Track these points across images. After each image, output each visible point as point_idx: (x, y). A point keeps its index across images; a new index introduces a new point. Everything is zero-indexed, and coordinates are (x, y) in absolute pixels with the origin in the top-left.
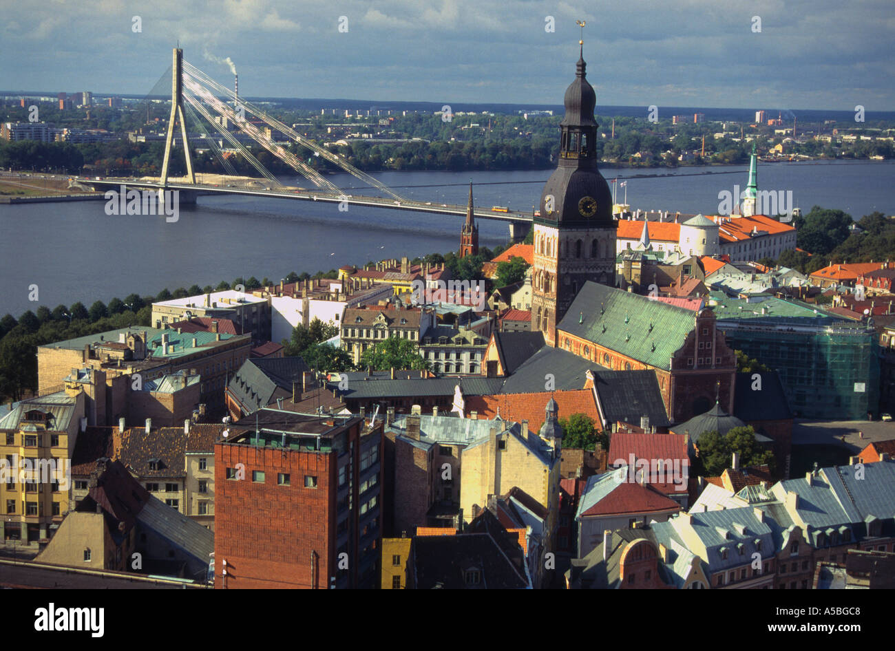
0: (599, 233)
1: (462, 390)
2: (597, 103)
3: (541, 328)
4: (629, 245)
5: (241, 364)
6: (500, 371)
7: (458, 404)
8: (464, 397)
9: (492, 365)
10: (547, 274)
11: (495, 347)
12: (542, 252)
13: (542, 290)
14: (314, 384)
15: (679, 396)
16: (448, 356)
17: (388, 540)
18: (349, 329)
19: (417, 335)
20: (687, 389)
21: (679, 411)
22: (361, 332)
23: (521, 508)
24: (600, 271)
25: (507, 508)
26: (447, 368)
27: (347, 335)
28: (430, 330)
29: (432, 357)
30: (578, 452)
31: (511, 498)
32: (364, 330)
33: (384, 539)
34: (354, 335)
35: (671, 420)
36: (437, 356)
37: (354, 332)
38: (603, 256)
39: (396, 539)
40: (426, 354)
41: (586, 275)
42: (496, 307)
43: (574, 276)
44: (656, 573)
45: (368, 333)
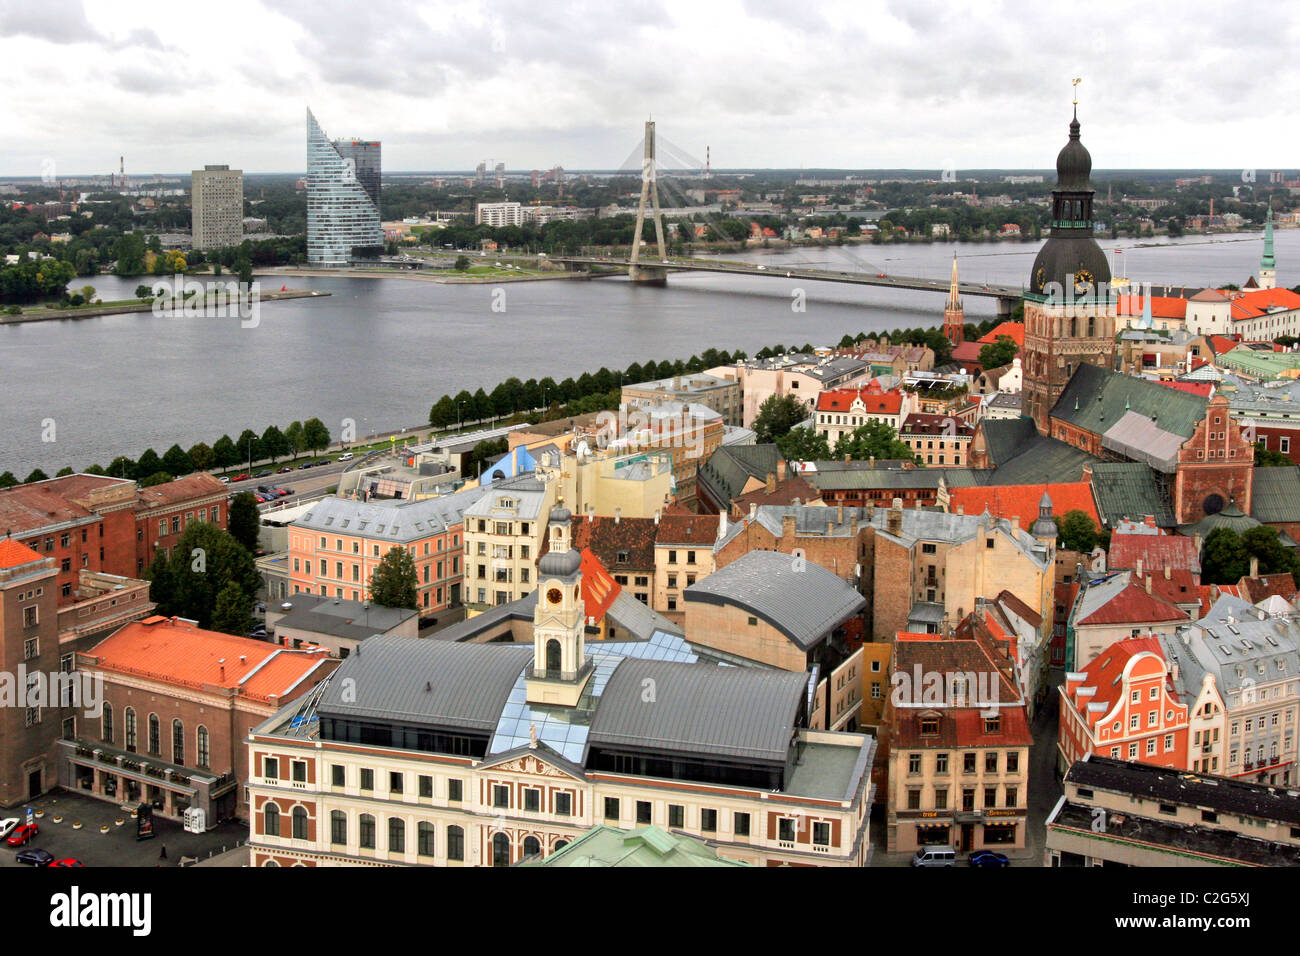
1: (946, 483)
3: (1032, 415)
4: (1129, 323)
6: (989, 462)
7: (943, 498)
8: (950, 491)
9: (977, 456)
10: (1039, 356)
11: (983, 437)
13: (1033, 373)
15: (1189, 493)
16: (930, 445)
17: (869, 644)
18: (826, 415)
19: (897, 422)
20: (1197, 485)
21: (1188, 510)
22: (838, 418)
23: (1012, 615)
24: (1097, 352)
25: (996, 613)
26: (930, 458)
27: (822, 421)
28: (911, 417)
29: (913, 445)
30: (1074, 553)
31: (1000, 602)
32: (842, 415)
33: (864, 644)
34: (830, 421)
35: (1180, 521)
36: (919, 445)
37: (830, 417)
38: (1100, 334)
39: (874, 644)
40: (908, 443)
41: (1082, 356)
42: (982, 392)
43: (1068, 358)
44: (1164, 691)
45: (845, 418)
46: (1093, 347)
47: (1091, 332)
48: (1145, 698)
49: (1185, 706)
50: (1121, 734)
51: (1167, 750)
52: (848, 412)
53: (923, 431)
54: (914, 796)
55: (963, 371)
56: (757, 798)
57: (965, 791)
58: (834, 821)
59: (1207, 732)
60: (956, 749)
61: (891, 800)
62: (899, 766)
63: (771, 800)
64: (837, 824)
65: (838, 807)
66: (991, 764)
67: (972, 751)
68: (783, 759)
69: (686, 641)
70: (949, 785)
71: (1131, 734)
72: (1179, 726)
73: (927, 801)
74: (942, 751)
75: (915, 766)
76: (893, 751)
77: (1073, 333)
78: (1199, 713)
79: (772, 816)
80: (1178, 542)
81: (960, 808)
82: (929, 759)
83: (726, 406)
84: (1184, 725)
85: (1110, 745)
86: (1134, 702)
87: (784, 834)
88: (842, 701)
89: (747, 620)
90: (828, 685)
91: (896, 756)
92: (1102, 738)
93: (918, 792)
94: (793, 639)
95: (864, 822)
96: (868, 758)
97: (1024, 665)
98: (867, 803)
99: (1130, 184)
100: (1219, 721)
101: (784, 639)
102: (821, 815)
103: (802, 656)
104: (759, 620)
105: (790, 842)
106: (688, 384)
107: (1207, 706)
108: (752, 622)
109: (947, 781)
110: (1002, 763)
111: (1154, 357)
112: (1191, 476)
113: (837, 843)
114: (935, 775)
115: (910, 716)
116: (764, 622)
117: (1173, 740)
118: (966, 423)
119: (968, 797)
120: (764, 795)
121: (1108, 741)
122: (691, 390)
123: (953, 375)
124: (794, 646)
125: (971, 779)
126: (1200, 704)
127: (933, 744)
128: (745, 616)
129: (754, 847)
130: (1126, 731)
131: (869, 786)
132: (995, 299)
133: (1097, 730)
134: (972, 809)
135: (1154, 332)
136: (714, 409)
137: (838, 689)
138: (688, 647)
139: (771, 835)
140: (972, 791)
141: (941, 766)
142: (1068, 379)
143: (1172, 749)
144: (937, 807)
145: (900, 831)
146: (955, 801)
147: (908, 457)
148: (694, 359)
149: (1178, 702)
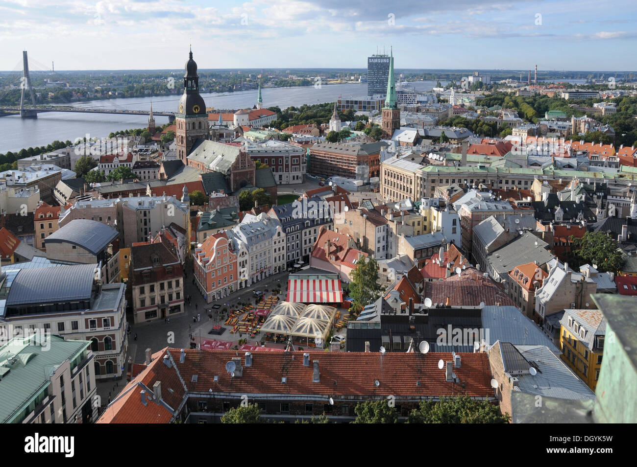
0: (202, 119)
1: (150, 186)
2: (198, 68)
3: (181, 159)
4: (215, 123)
5: (57, 183)
6: (166, 177)
7: (148, 192)
8: (150, 189)
9: (162, 175)
10: (182, 137)
11: (163, 168)
12: (179, 128)
13: (180, 143)
14: (89, 189)
15: (235, 181)
16: (144, 172)
17: (122, 249)
18: (104, 164)
19: (131, 165)
20: (238, 178)
21: (235, 187)
22: (108, 165)
23: (175, 231)
24: (202, 134)
25: (170, 231)
26: (145, 177)
27: (102, 167)
28: (137, 163)
29: (138, 173)
30: (197, 206)
31: (171, 227)
32: (110, 164)
33: (120, 249)
34: (105, 167)
35: (233, 191)
36: (140, 173)
37: (105, 165)
38: (203, 128)
39: (125, 249)
40: (136, 173)
41: (197, 136)
42: (164, 151)
43: (192, 137)
44: (228, 249)
45: (111, 166)
46: (201, 132)
47: (200, 127)
48: (222, 254)
49: (235, 254)
50: (215, 267)
51: (230, 270)
52: (112, 162)
53: (142, 167)
54: (143, 302)
55: (156, 144)
56: (80, 314)
57: (161, 297)
58: (111, 317)
59: (243, 262)
60: (157, 282)
61: (134, 305)
62: (136, 292)
63: (86, 314)
64: (112, 318)
65: (112, 311)
66: (170, 286)
67: (162, 282)
68: (89, 298)
69: (48, 259)
70: (155, 295)
71: (218, 266)
72: (234, 261)
73: (148, 303)
74: (152, 284)
75: (142, 291)
76: (133, 287)
77: (194, 128)
78: (240, 256)
79: (86, 320)
80: (231, 198)
81: (160, 303)
82: (147, 288)
83: (63, 164)
84: (236, 260)
85: (211, 272)
86: (218, 255)
87: (92, 326)
88: (113, 272)
89: (72, 247)
90: (107, 266)
91: (135, 288)
92: (208, 270)
93: (144, 300)
94: (90, 252)
95: (123, 316)
96: (123, 291)
97: (180, 248)
98: (124, 308)
99: (214, 74)
100: (247, 257)
101: (87, 252)
102: (106, 316)
103: (95, 257)
104: (77, 247)
105: (95, 329)
106: (47, 157)
107: (243, 253)
108: (74, 247)
109: (154, 294)
110: (174, 284)
111: (223, 134)
112: (235, 175)
113: (113, 325)
114: (150, 293)
115: (139, 273)
116: (79, 247)
117: (232, 266)
118: (158, 163)
119: (163, 298)
120: (83, 313)
121: (210, 270)
122: (48, 159)
123: (152, 146)
124: (91, 254)
125: (163, 292)
126: (240, 252)
127: (148, 282)
128: (71, 246)
129: (80, 333)
130: (216, 266)
131: (124, 301)
132: (168, 117)
133: (206, 267)
134: (164, 303)
135: (223, 126)
136: (58, 166)
137: (111, 267)
138: (48, 261)
139: (87, 327)
140: (164, 296)
141: (152, 289)
142: (192, 144)
143: (232, 269)
144: (152, 304)
145: (138, 316)
146: (158, 300)
147: (136, 177)
148: (49, 146)
149: (233, 253)
